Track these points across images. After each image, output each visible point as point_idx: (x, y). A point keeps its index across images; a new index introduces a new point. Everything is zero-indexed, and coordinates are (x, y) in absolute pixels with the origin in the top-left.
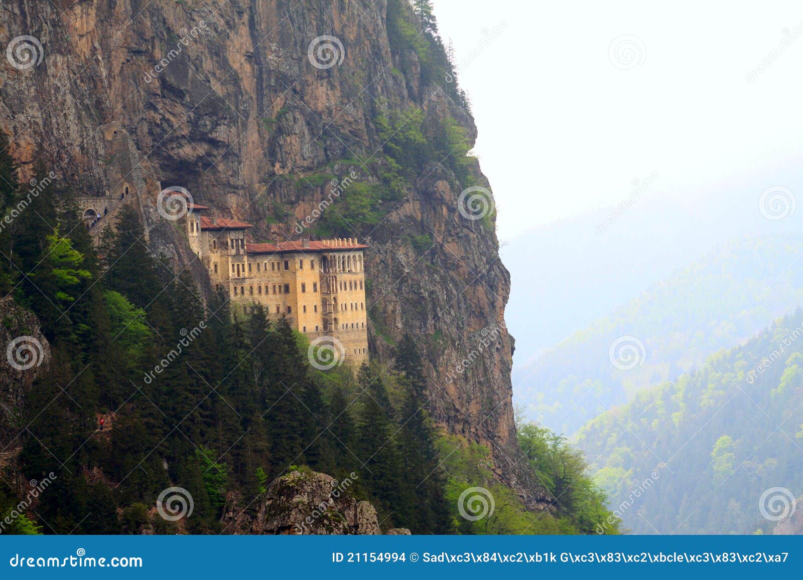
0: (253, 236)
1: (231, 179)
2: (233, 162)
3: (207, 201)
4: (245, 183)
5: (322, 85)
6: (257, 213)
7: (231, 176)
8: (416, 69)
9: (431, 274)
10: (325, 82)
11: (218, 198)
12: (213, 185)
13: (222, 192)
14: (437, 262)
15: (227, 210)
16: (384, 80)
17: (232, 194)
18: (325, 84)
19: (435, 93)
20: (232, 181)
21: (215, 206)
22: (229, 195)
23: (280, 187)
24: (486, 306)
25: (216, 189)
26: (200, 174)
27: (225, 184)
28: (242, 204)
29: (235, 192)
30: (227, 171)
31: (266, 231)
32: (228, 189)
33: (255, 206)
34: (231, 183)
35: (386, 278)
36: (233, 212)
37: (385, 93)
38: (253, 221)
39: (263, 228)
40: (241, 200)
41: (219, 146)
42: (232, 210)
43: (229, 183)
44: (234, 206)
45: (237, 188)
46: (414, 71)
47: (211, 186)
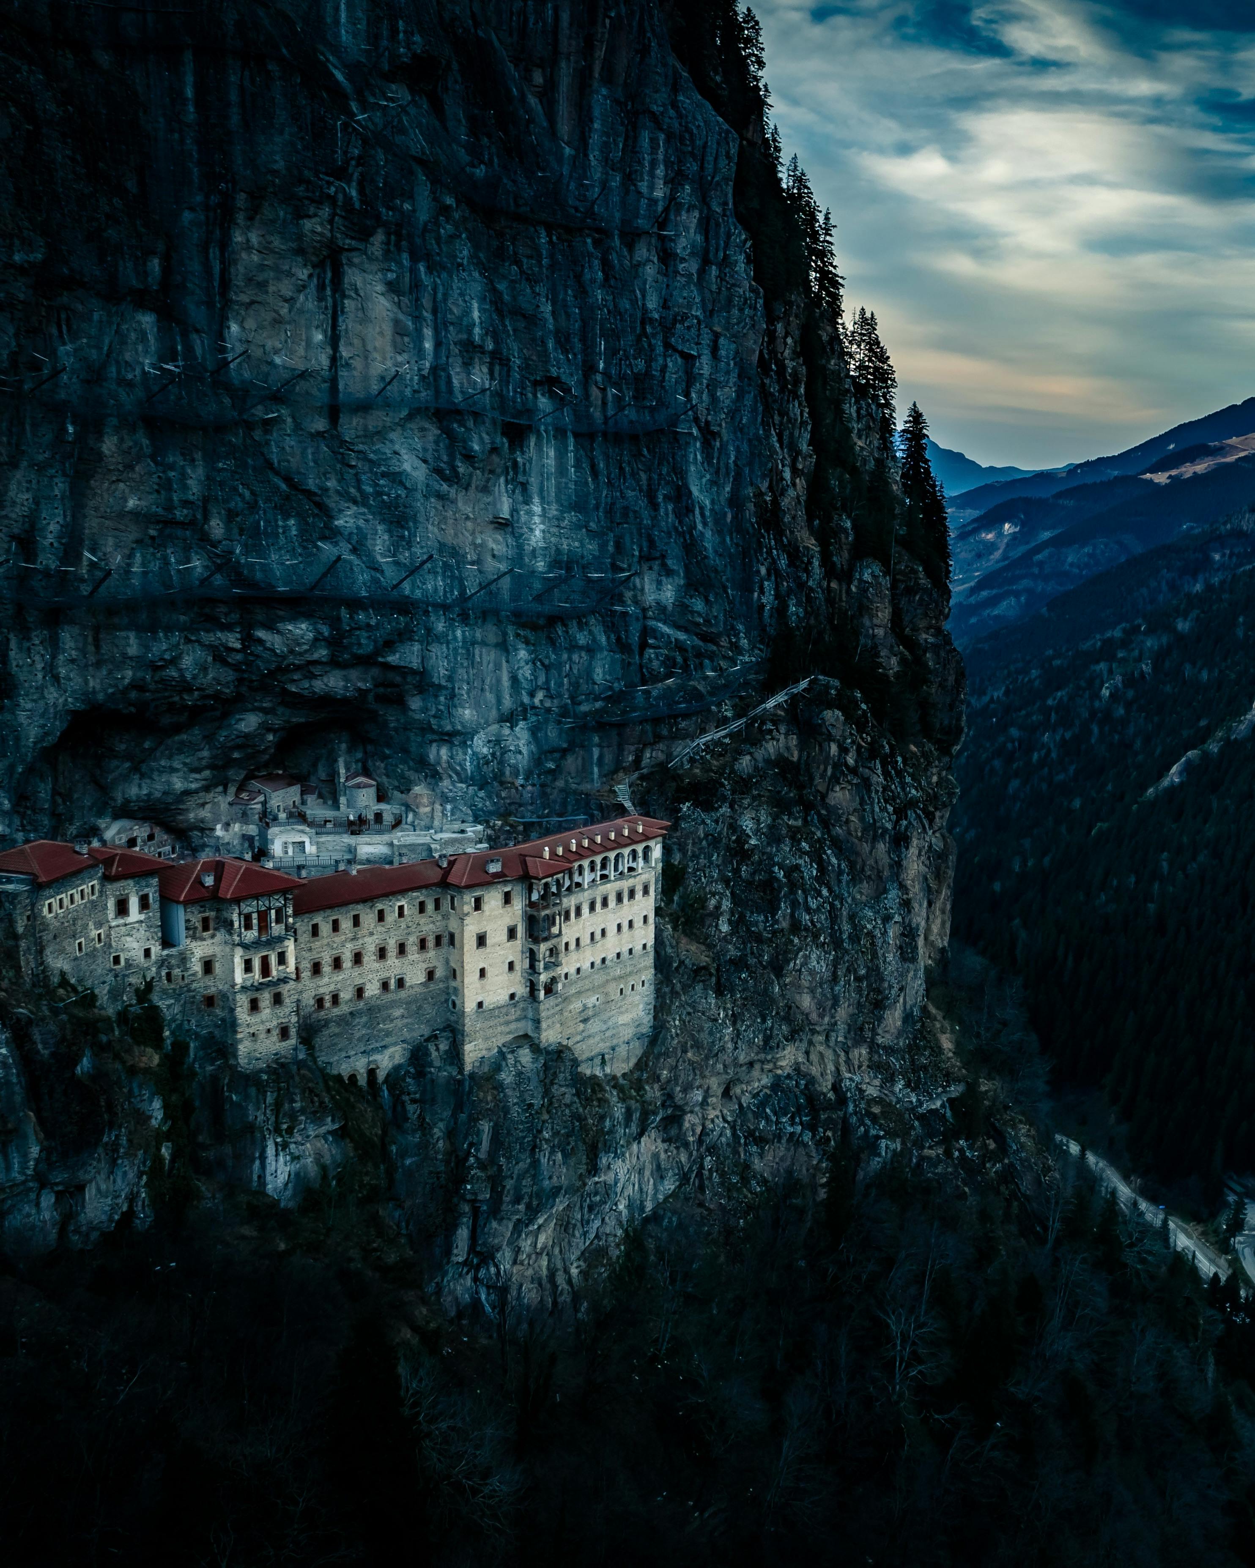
5: (651, 568)
8: (847, 538)
9: (795, 841)
10: (656, 565)
12: (405, 729)
13: (420, 739)
14: (812, 821)
16: (773, 558)
18: (656, 568)
19: (870, 571)
20: (437, 724)
24: (887, 869)
25: (410, 734)
27: (424, 729)
29: (445, 740)
30: (427, 709)
32: (430, 736)
35: (714, 858)
36: (441, 771)
37: (773, 578)
41: (405, 673)
42: (439, 767)
46: (843, 540)
47: (401, 730)
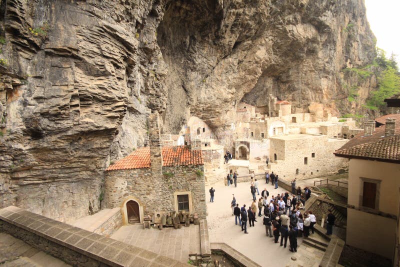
0: (340, 111)
1: (326, 65)
2: (330, 49)
3: (303, 85)
4: (334, 70)
6: (343, 93)
7: (327, 62)
11: (314, 82)
12: (311, 71)
13: (317, 76)
15: (319, 91)
17: (325, 79)
20: (328, 67)
21: (310, 88)
22: (322, 79)
23: (352, 75)
25: (313, 74)
26: (302, 60)
27: (321, 70)
28: (332, 86)
29: (326, 77)
30: (325, 58)
31: (349, 107)
32: (322, 74)
33: (341, 88)
34: (327, 68)
36: (324, 92)
38: (339, 99)
39: (347, 105)
40: (330, 83)
41: (323, 32)
42: (323, 91)
43: (324, 69)
44: (326, 87)
45: (328, 73)
47: (309, 72)
